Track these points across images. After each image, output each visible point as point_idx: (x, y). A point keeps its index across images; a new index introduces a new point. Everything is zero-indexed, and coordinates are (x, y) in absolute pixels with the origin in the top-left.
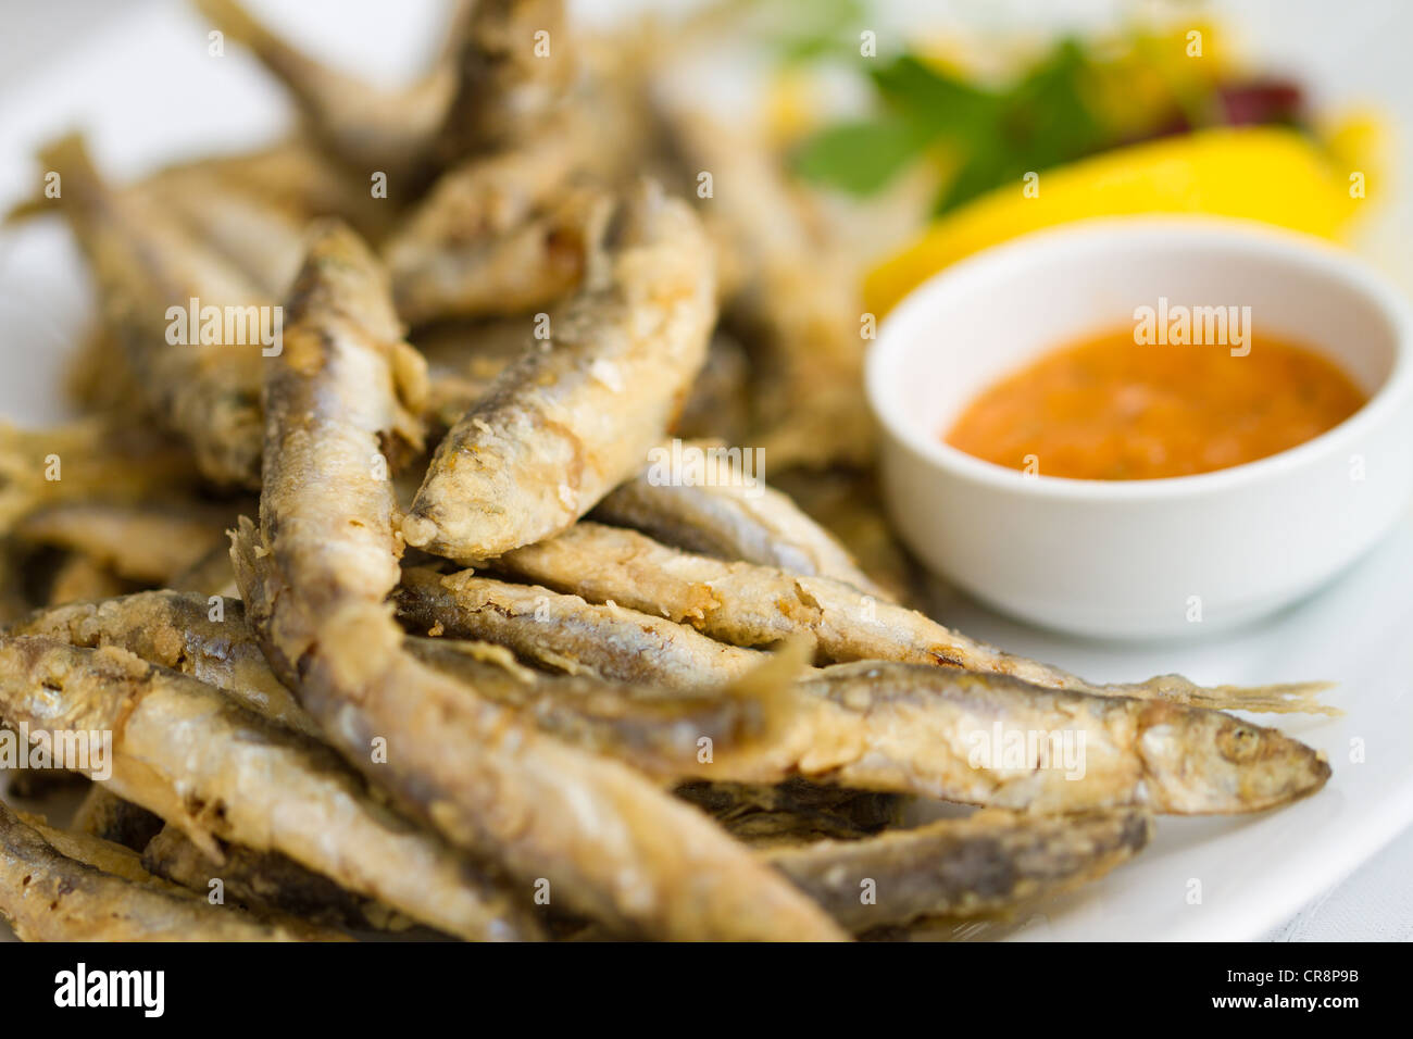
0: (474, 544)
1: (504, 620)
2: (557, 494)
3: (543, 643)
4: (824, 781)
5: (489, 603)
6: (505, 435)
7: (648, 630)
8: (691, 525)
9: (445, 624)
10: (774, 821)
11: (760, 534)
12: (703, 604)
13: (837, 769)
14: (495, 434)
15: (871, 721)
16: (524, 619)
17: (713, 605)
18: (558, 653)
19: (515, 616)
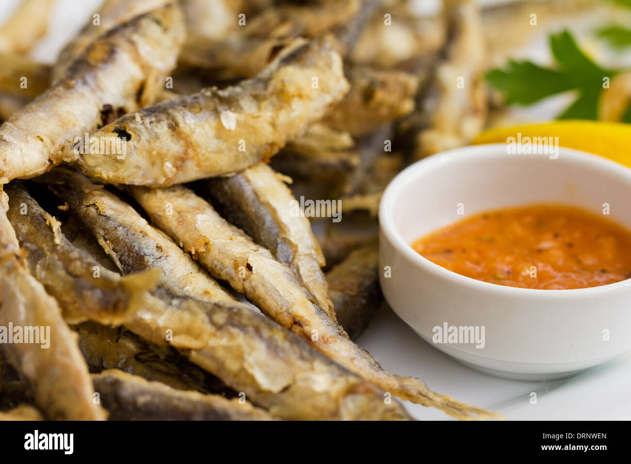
0: (98, 172)
1: (95, 215)
2: (162, 165)
3: (102, 232)
4: (183, 354)
5: (94, 204)
6: (148, 126)
7: (159, 248)
8: (244, 212)
9: (70, 206)
10: (166, 366)
11: (275, 231)
12: (197, 247)
13: (189, 350)
14: (143, 124)
15: (218, 333)
16: (104, 218)
17: (202, 250)
18: (106, 240)
19: (102, 215)
